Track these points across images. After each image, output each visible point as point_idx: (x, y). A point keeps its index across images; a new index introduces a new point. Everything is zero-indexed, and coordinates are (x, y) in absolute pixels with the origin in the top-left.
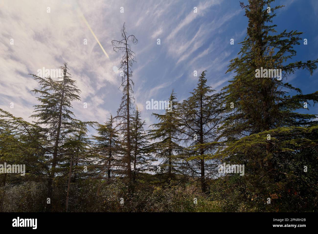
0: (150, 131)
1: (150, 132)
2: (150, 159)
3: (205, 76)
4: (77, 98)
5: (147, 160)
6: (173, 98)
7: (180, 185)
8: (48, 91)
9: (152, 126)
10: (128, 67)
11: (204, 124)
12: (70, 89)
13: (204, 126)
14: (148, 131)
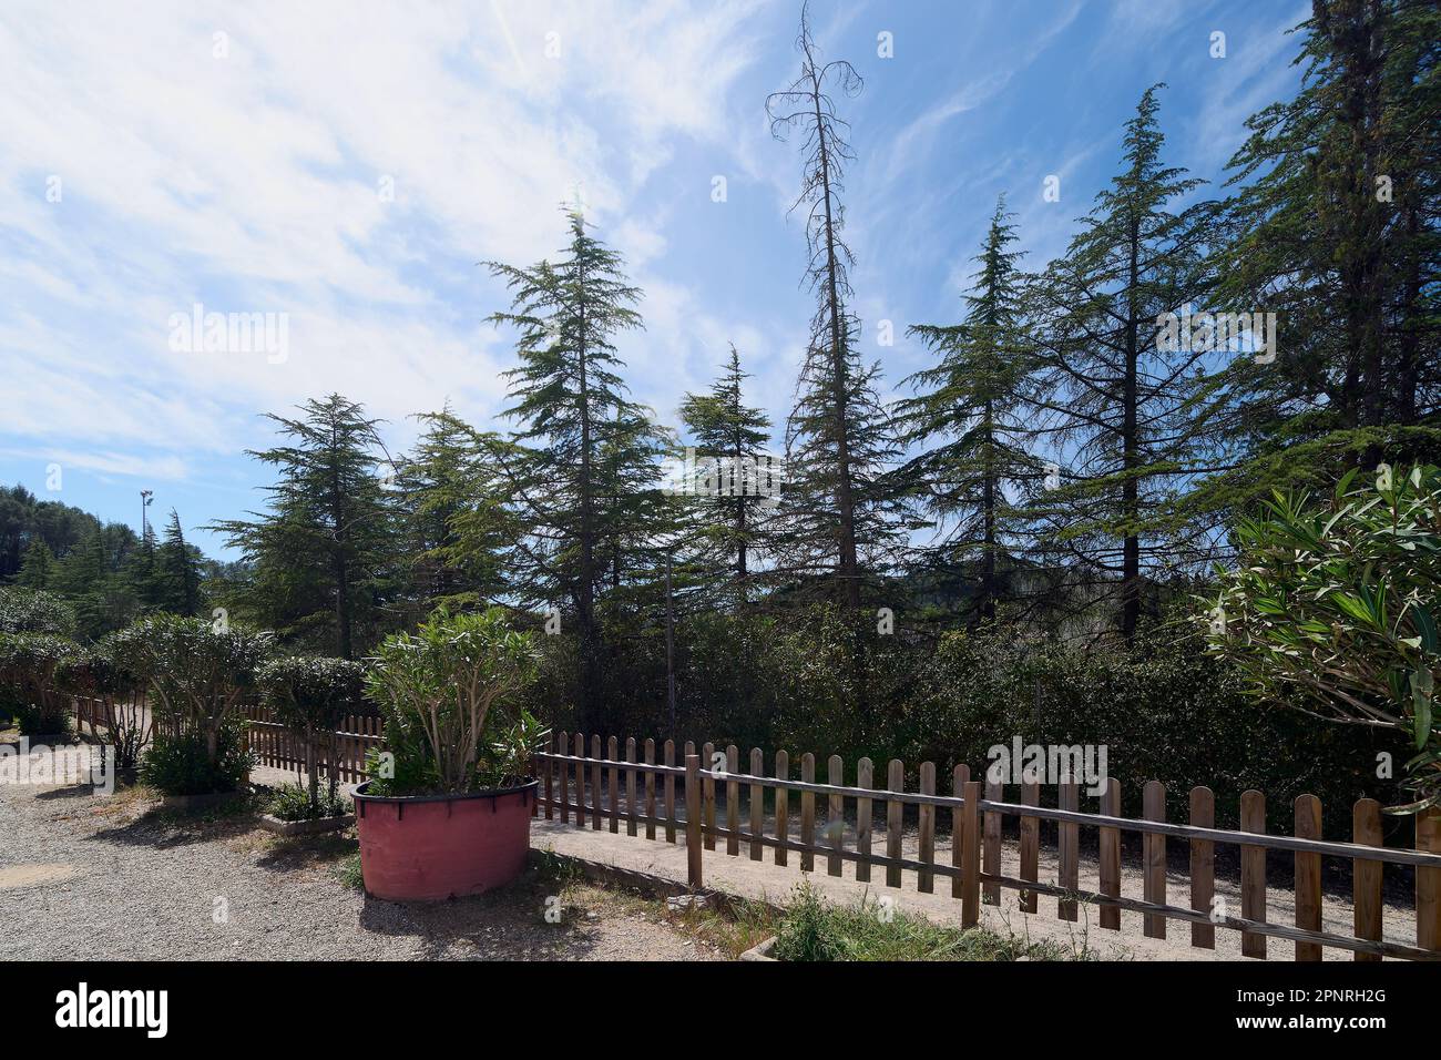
0: (901, 405)
1: (904, 407)
2: (903, 523)
3: (1154, 115)
4: (631, 322)
5: (889, 528)
6: (1003, 239)
7: (1031, 620)
8: (534, 313)
9: (908, 383)
10: (827, 192)
11: (1143, 350)
12: (604, 289)
13: (1143, 361)
14: (895, 407)
